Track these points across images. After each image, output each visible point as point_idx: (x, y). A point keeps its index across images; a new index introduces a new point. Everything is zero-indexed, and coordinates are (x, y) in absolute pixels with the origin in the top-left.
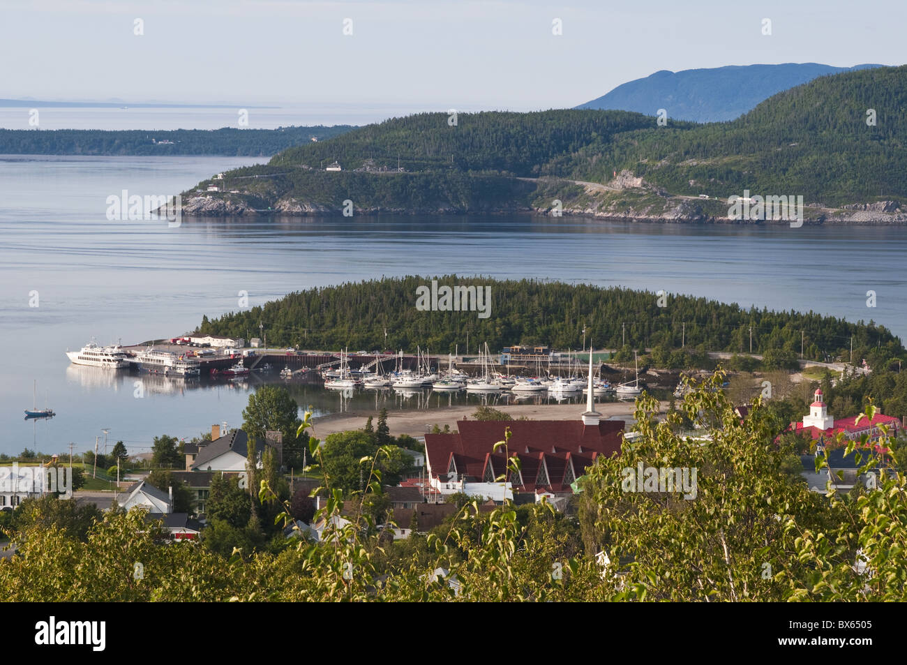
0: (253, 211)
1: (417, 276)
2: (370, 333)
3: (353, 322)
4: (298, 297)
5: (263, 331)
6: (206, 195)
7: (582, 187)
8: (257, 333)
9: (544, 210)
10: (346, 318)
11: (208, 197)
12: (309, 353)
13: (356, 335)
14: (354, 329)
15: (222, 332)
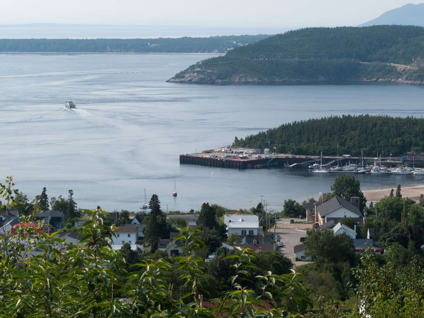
0: (220, 81)
1: (349, 115)
2: (329, 146)
3: (320, 140)
4: (286, 127)
5: (270, 145)
6: (194, 73)
7: (395, 67)
8: (267, 146)
9: (375, 79)
10: (315, 138)
11: (195, 74)
12: (297, 157)
13: (321, 147)
14: (320, 143)
15: (247, 145)
